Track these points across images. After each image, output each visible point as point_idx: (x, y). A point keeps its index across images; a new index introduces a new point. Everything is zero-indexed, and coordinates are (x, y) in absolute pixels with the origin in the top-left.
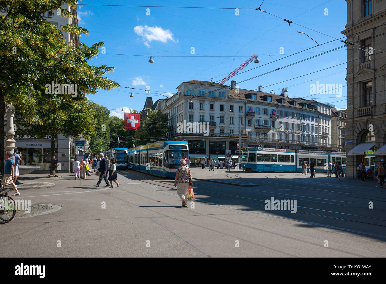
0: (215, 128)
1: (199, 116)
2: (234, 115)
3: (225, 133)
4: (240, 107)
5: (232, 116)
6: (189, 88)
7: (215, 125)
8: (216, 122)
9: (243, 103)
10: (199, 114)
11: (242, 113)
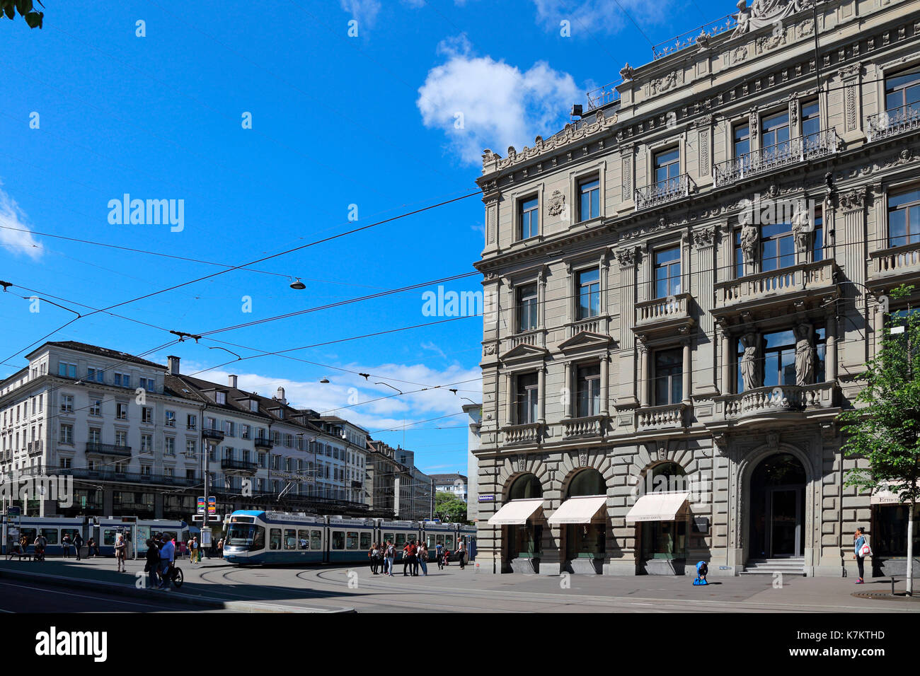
0: (129, 461)
1: (87, 430)
2: (175, 433)
3: (154, 473)
4: (189, 416)
5: (171, 436)
6: (62, 359)
7: (130, 455)
8: (130, 448)
9: (197, 409)
10: (87, 424)
11: (195, 430)
